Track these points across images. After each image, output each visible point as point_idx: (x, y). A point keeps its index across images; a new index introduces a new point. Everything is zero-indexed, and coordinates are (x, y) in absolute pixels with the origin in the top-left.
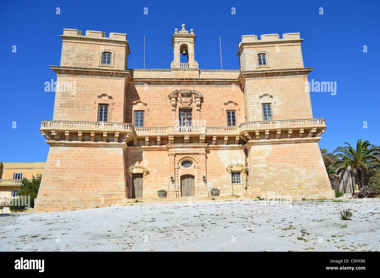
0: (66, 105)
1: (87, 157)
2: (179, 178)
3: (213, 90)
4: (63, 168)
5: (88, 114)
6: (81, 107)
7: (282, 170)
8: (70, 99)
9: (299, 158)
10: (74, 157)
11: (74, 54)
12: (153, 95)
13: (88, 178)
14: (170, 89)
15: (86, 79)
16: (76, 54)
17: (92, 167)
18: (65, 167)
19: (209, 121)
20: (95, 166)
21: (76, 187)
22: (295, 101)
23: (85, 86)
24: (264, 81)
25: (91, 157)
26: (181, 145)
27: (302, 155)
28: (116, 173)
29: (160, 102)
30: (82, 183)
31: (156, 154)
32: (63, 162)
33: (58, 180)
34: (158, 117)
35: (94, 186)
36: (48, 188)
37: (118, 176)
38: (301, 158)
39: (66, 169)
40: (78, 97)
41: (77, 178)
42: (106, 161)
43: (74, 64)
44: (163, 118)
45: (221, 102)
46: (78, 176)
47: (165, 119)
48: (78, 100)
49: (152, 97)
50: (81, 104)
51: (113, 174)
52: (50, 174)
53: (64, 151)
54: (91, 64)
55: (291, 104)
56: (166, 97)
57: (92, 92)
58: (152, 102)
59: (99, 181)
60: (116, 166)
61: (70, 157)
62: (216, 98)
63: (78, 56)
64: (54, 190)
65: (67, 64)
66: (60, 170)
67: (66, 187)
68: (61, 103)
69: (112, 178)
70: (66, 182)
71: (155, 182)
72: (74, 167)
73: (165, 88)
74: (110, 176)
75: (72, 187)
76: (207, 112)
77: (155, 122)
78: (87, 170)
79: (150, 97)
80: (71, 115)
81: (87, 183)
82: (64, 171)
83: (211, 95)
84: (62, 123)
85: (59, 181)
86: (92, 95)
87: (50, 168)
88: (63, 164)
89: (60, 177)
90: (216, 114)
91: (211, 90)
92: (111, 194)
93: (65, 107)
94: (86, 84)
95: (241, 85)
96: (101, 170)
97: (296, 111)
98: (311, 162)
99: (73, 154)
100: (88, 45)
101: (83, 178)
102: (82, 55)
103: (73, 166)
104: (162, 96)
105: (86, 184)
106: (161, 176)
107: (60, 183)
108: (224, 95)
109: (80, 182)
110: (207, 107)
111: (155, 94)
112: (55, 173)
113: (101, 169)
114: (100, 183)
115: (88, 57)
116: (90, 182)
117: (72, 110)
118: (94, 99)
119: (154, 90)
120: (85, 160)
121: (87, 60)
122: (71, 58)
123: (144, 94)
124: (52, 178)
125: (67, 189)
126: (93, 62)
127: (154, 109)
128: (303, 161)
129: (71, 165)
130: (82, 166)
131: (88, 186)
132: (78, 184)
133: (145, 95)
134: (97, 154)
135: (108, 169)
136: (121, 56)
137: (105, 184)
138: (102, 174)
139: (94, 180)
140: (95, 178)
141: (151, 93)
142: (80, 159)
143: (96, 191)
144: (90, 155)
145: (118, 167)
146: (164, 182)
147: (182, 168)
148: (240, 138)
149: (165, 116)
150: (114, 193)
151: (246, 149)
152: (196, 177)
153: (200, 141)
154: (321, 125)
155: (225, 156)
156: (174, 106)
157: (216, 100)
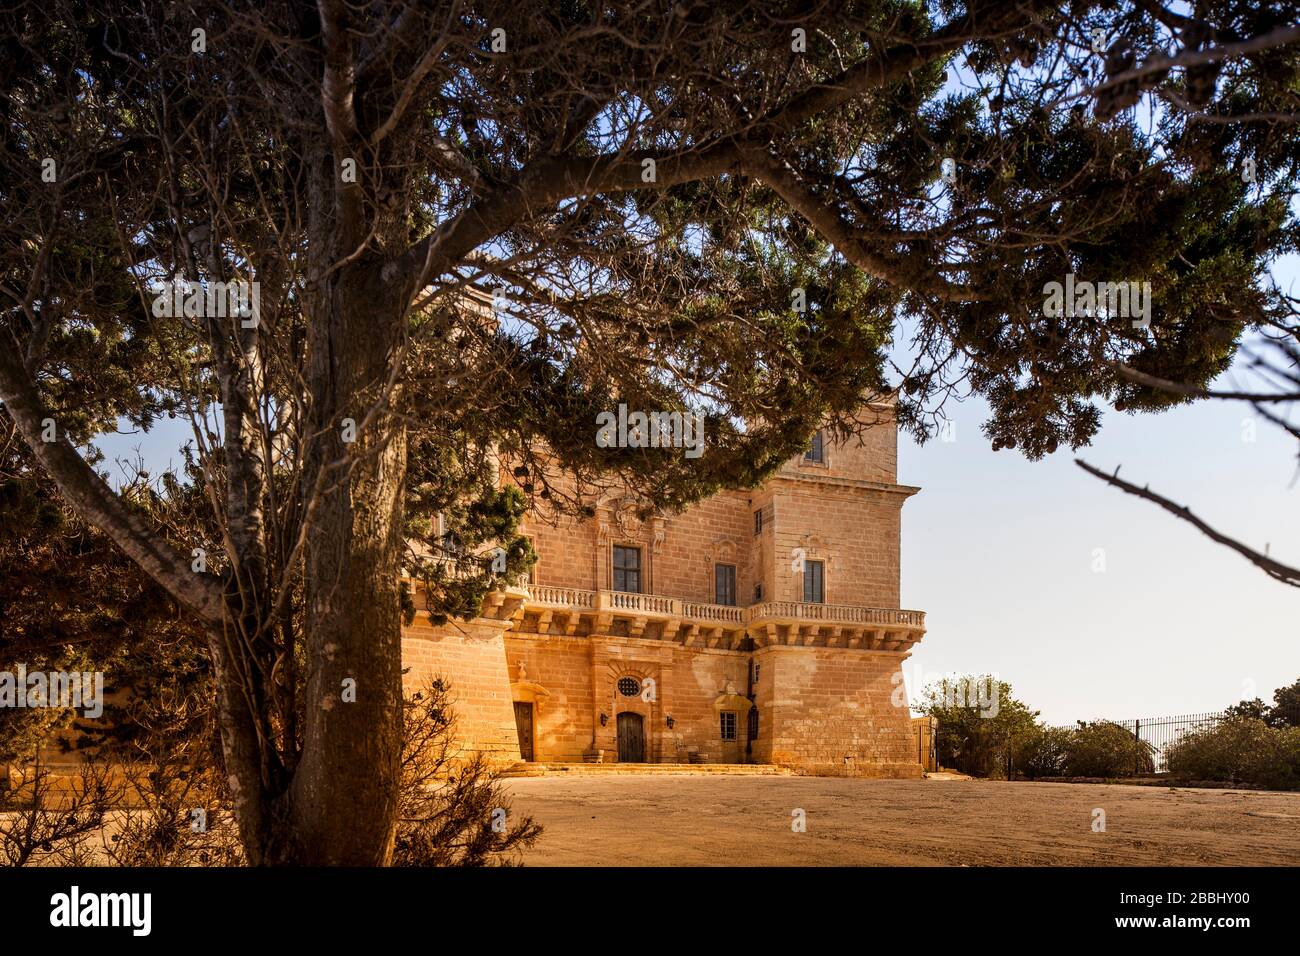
2: (614, 718)
22: (871, 563)
26: (623, 640)
28: (496, 698)
34: (565, 560)
37: (499, 708)
44: (576, 565)
45: (706, 540)
47: (580, 568)
51: (490, 701)
55: (862, 569)
60: (492, 681)
62: (695, 529)
69: (489, 711)
76: (675, 563)
83: (685, 519)
90: (694, 570)
95: (750, 501)
97: (869, 586)
106: (575, 712)
108: (712, 523)
110: (673, 548)
113: (460, 685)
127: (556, 538)
135: (475, 688)
137: (474, 725)
138: (464, 699)
145: (498, 685)
146: (583, 727)
147: (620, 695)
148: (747, 635)
149: (580, 559)
150: (495, 747)
151: (751, 663)
152: (648, 720)
153: (666, 634)
154: (918, 627)
155: (709, 675)
156: (604, 535)
157: (695, 532)
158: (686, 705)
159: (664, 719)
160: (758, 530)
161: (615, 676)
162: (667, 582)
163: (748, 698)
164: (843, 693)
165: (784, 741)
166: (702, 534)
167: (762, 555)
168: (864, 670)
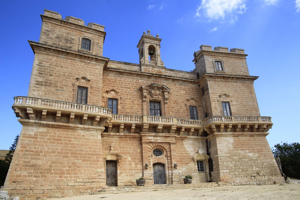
0: (43, 83)
1: (64, 140)
2: (152, 165)
3: (178, 87)
4: (37, 151)
5: (66, 96)
6: (59, 87)
7: (243, 160)
8: (48, 78)
9: (254, 149)
10: (50, 139)
11: (54, 34)
12: (125, 85)
13: (65, 164)
14: (141, 82)
15: (66, 60)
16: (56, 35)
17: (69, 152)
18: (39, 150)
19: (176, 114)
20: (73, 150)
21: (52, 173)
22: (247, 102)
23: (64, 66)
24: (222, 83)
25: (69, 141)
26: (154, 134)
27: (256, 147)
28: (95, 159)
29: (132, 93)
30: (59, 168)
31: (129, 142)
32: (37, 144)
33: (31, 164)
34: (131, 106)
35: (72, 173)
36: (18, 174)
37: (97, 163)
38: (256, 149)
39: (41, 152)
40: (56, 77)
41: (53, 163)
42: (84, 145)
43: (54, 44)
44: (135, 108)
45: (184, 98)
46: (54, 161)
47: (137, 109)
48: (56, 80)
49: (125, 88)
50: (59, 84)
51: (92, 160)
52: (22, 157)
53: (38, 132)
54: (71, 47)
55: (244, 104)
56: (137, 89)
57: (71, 73)
58: (125, 92)
59: (78, 167)
60: (94, 151)
61: (45, 139)
62: (180, 95)
63: (58, 37)
64: (26, 176)
65: (46, 42)
66: (33, 153)
67: (40, 173)
68: (38, 80)
69: (91, 164)
70: (40, 168)
71: (130, 170)
72: (50, 151)
73: (136, 81)
74: (89, 162)
75: (48, 173)
76: (173, 106)
77: (128, 111)
78: (64, 155)
79: (123, 87)
80: (48, 94)
81: (64, 169)
82: (39, 155)
83: (176, 91)
84: (40, 101)
85: (32, 166)
86: (71, 76)
87: (22, 151)
88: (37, 146)
89: (33, 162)
90: (181, 108)
91: (176, 87)
92: (91, 181)
93: (42, 85)
94: (65, 65)
95: (199, 85)
96: (79, 156)
97: (248, 110)
98: (264, 153)
99: (49, 136)
100: (69, 29)
101: (60, 163)
102: (62, 37)
103: (48, 149)
104: (134, 87)
105: (64, 171)
106: (134, 164)
107: (33, 168)
108: (186, 92)
109: (56, 168)
110: (172, 101)
111: (127, 84)
112: (27, 156)
113: (79, 154)
114: (79, 169)
115: (68, 40)
116: (67, 168)
117: (50, 89)
118: (73, 81)
119: (127, 82)
120: (62, 143)
121: (67, 43)
122: (51, 38)
123: (117, 83)
124: (24, 162)
125: (42, 176)
126: (72, 45)
127: (127, 99)
128: (257, 151)
129: (46, 148)
130: (59, 150)
131: (66, 172)
132: (54, 170)
133: (117, 85)
134: (74, 138)
135: (86, 154)
136: (100, 45)
137: (84, 171)
138: (80, 160)
139: (72, 166)
140: (73, 163)
141: (123, 83)
142: (56, 141)
143: (74, 178)
144: (67, 138)
145: (97, 153)
146: (138, 170)
147: (154, 156)
148: (204, 130)
149: (137, 106)
150: (94, 180)
151: (207, 141)
152: (167, 165)
153: (171, 131)
154: (270, 123)
155: (191, 147)
156: (145, 97)
157: (180, 96)
158: (182, 159)
159: (173, 165)
160: (203, 94)
161: (151, 148)
162: (171, 113)
163: (207, 155)
164: (245, 150)
165: (225, 171)
166: (183, 96)
167: (206, 102)
168: (252, 140)
